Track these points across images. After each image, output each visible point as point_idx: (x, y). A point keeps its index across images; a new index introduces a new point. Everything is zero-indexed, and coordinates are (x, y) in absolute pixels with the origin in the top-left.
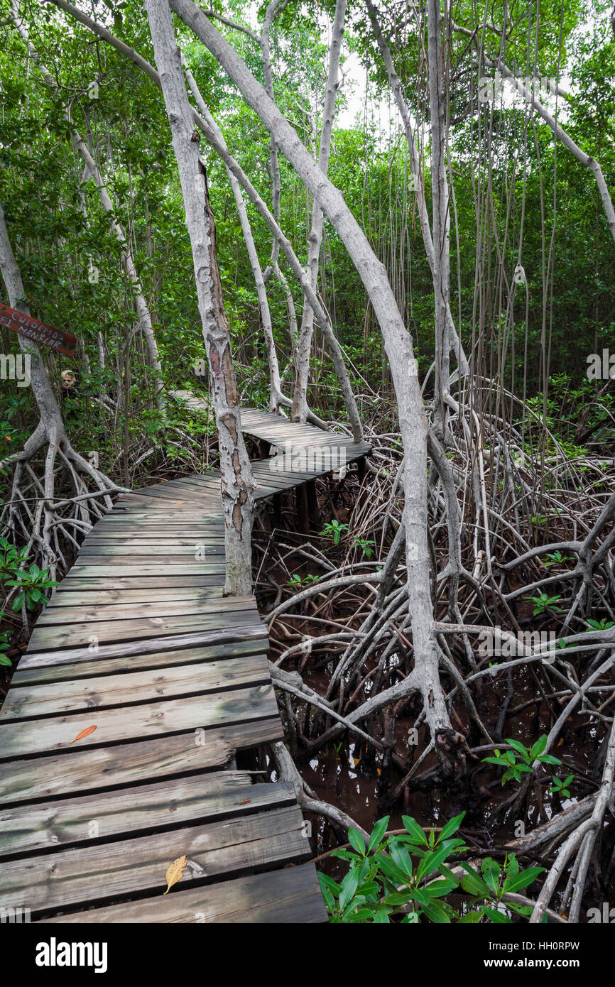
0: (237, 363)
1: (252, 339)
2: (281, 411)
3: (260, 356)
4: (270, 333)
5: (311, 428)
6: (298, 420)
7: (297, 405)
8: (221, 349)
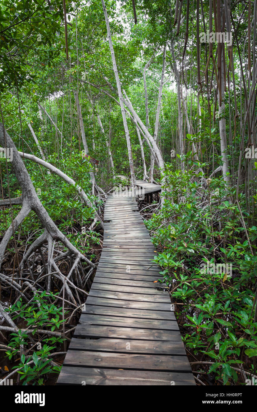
0: (135, 167)
1: (139, 160)
2: (147, 181)
3: (142, 165)
4: (144, 159)
5: (153, 184)
6: (150, 182)
7: (150, 178)
8: (132, 165)
